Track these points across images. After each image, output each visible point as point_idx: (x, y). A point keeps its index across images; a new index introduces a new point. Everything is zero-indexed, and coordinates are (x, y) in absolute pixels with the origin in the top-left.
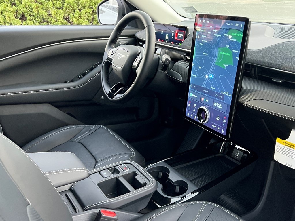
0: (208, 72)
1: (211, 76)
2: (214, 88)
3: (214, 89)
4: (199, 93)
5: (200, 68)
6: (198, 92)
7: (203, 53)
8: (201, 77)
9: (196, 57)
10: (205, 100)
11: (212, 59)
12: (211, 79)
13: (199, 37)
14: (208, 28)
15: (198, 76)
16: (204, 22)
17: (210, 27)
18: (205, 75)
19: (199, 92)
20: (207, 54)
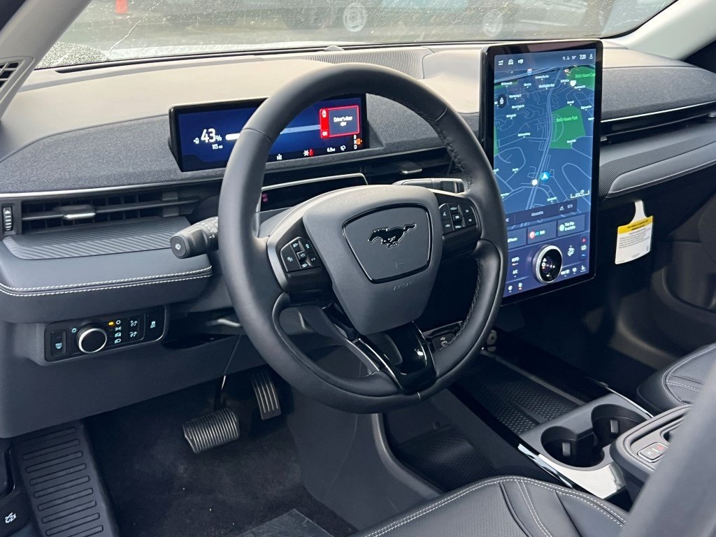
0: (537, 170)
1: (545, 176)
2: (553, 197)
3: (555, 198)
4: (523, 227)
5: (515, 170)
6: (517, 226)
7: (519, 135)
8: (520, 189)
9: (500, 150)
10: (537, 234)
11: (541, 140)
12: (546, 181)
13: (502, 101)
14: (524, 75)
15: (513, 191)
16: (512, 63)
17: (526, 71)
18: (530, 180)
19: (522, 225)
20: (529, 134)
